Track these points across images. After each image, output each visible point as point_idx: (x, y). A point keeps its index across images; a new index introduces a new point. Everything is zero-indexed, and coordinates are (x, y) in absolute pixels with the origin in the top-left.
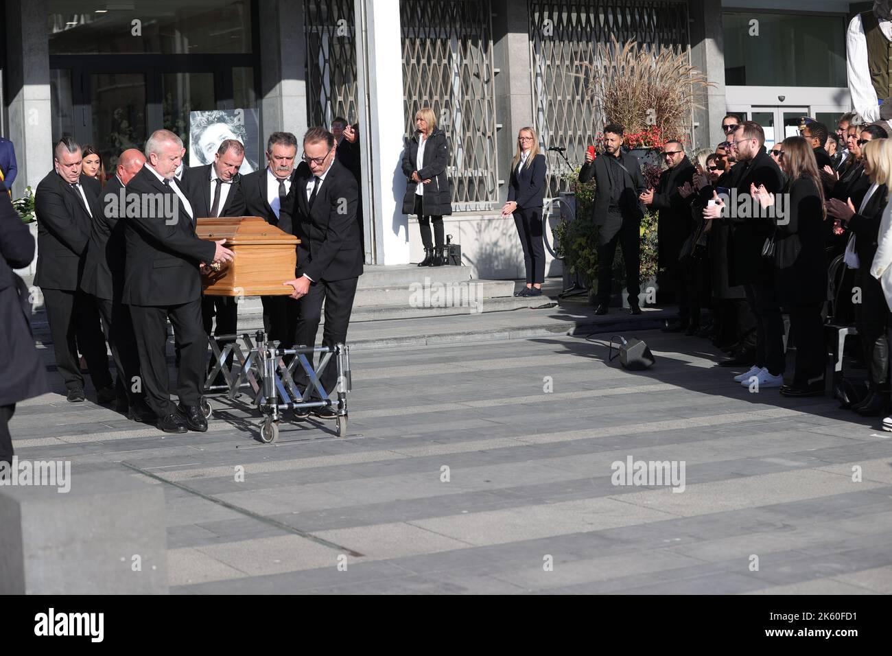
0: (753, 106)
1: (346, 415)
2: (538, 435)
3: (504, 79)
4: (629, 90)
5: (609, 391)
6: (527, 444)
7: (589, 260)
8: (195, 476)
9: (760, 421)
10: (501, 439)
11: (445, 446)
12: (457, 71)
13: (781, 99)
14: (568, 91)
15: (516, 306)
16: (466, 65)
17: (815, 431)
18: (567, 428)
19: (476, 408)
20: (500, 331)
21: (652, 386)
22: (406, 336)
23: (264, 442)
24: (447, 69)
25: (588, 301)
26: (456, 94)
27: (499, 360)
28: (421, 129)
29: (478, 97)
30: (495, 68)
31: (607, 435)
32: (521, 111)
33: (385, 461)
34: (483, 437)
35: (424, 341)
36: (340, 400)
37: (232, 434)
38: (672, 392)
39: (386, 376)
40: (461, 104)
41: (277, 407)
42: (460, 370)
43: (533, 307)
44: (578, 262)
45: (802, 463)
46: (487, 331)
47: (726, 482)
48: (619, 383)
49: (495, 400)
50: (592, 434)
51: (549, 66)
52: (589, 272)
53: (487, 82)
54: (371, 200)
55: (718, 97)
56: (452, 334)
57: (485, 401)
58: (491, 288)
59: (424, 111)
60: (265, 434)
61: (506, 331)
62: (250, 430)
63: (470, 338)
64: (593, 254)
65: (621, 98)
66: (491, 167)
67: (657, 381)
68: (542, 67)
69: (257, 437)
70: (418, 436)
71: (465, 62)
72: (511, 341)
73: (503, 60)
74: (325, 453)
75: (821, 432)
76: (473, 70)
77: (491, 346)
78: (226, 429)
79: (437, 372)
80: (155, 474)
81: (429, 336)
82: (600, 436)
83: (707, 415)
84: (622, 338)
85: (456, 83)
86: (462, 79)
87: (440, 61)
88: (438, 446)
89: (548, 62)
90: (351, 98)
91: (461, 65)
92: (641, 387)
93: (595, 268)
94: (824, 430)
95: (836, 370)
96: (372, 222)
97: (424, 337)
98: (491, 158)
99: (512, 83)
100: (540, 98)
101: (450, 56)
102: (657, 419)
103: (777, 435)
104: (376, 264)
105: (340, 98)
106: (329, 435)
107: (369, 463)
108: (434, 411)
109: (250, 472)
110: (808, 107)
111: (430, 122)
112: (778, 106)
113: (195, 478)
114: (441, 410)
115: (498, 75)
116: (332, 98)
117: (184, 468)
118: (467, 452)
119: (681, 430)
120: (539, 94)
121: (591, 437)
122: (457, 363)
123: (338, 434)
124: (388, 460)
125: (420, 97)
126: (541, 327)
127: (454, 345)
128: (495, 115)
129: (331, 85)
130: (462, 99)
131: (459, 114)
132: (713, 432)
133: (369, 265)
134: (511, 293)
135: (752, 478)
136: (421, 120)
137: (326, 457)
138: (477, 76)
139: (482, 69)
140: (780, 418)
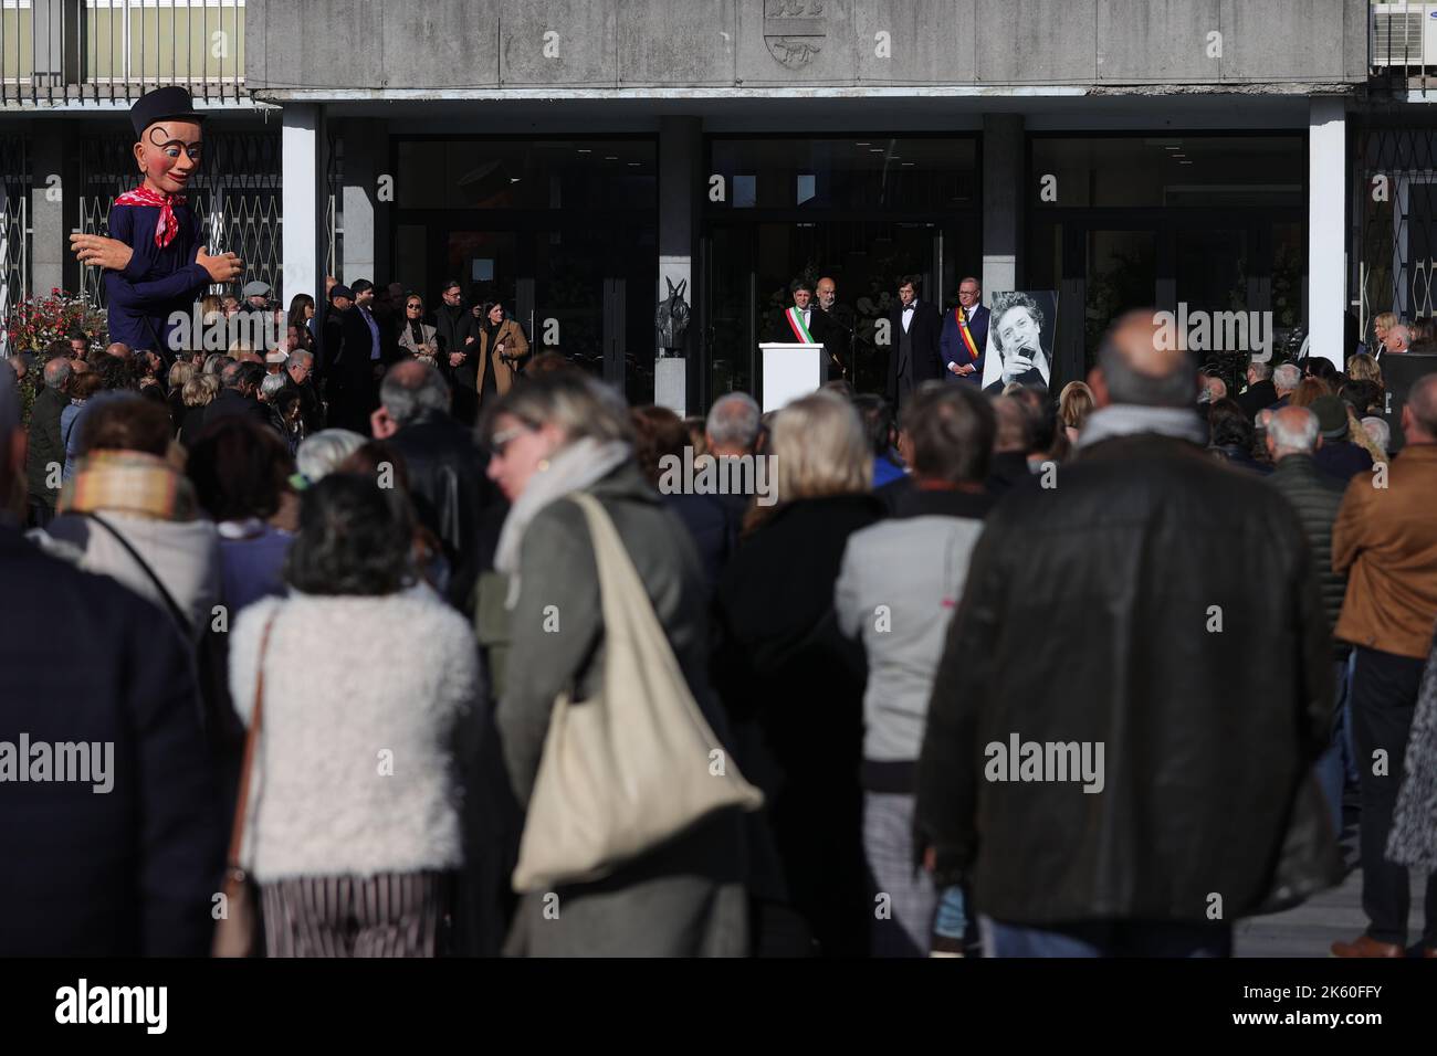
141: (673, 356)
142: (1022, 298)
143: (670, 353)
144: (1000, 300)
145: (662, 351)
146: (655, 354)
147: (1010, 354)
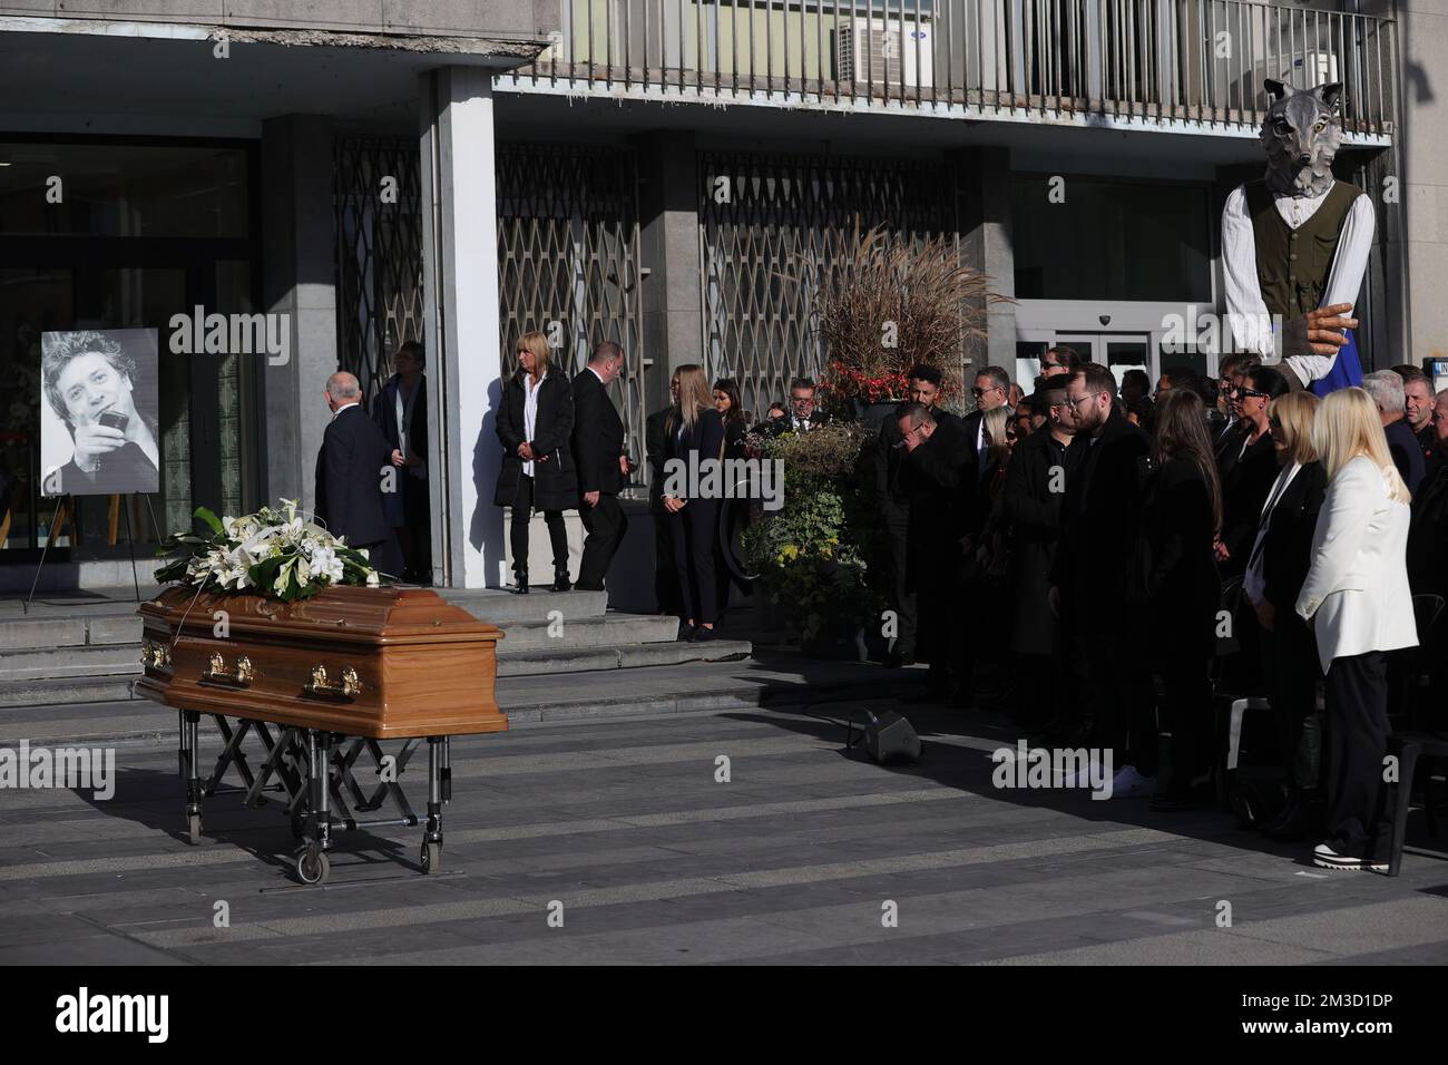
0: (1058, 332)
1: (440, 841)
2: (753, 874)
3: (657, 286)
4: (870, 306)
5: (854, 801)
6: (737, 888)
7: (803, 583)
8: (200, 939)
9: (1110, 850)
10: (693, 881)
11: (602, 891)
12: (580, 272)
13: (1105, 321)
14: (760, 306)
15: (682, 656)
16: (595, 262)
17: (1204, 867)
18: (797, 863)
19: (641, 827)
20: (661, 699)
21: (924, 792)
22: (508, 706)
23: (303, 883)
24: (564, 269)
25: (798, 649)
26: (579, 309)
27: (668, 747)
28: (525, 366)
29: (614, 315)
30: (642, 267)
31: (865, 874)
32: (686, 339)
33: (507, 916)
34: (662, 876)
35: (538, 714)
36: (430, 815)
37: (248, 868)
38: (958, 802)
39: (484, 773)
40: (587, 325)
41: (329, 827)
42: (605, 764)
43: (710, 658)
44: (784, 585)
45: (1192, 921)
46: (639, 698)
47: (1073, 952)
48: (870, 787)
49: (674, 815)
50: (840, 871)
51: (729, 265)
52: (802, 602)
53: (628, 291)
54: (444, 481)
55: (1002, 318)
56: (582, 704)
57: (655, 816)
58: (640, 628)
59: (529, 337)
60: (305, 871)
61: (671, 699)
62: (280, 862)
63: (614, 710)
64: (809, 573)
65: (856, 320)
66: (634, 429)
67: (932, 783)
68: (718, 265)
69: (292, 875)
70: (554, 874)
71: (594, 256)
72: (679, 715)
73: (656, 253)
74: (407, 902)
75: (1212, 868)
76: (606, 270)
77: (649, 724)
78: (239, 859)
79: (567, 767)
80: (133, 935)
81: (546, 707)
82: (854, 874)
83: (1025, 841)
84: (870, 713)
85: (580, 291)
86: (588, 285)
87: (553, 255)
88: (591, 891)
89: (729, 259)
90: (409, 314)
91: (587, 263)
92: (907, 794)
93: (811, 596)
94: (1216, 864)
95: (1229, 767)
96: (444, 517)
97: (538, 707)
98: (634, 413)
99: (671, 291)
100: (714, 317)
101: (571, 247)
102: (942, 847)
103: (1143, 874)
104: (451, 585)
105: (391, 314)
106: (409, 872)
107: (483, 919)
108: (574, 832)
109: (288, 933)
110: (1147, 333)
111: (540, 354)
112: (1099, 333)
113: (200, 943)
114: (585, 831)
115: (648, 279)
116: (378, 313)
117: (180, 926)
118: (640, 902)
119: (984, 866)
120: (713, 308)
121: (840, 876)
122: (597, 752)
123: (424, 869)
124: (512, 915)
125: (521, 313)
126: (728, 693)
127: (589, 721)
128: (641, 345)
129: (376, 295)
130: (589, 317)
131: (583, 342)
132: (1038, 869)
133: (439, 587)
134: (674, 636)
135: (1115, 945)
136: (526, 351)
137: (411, 909)
138: (613, 279)
139: (622, 270)
140: (1143, 845)
142: (96, 341)
144: (55, 343)
147: (85, 424)
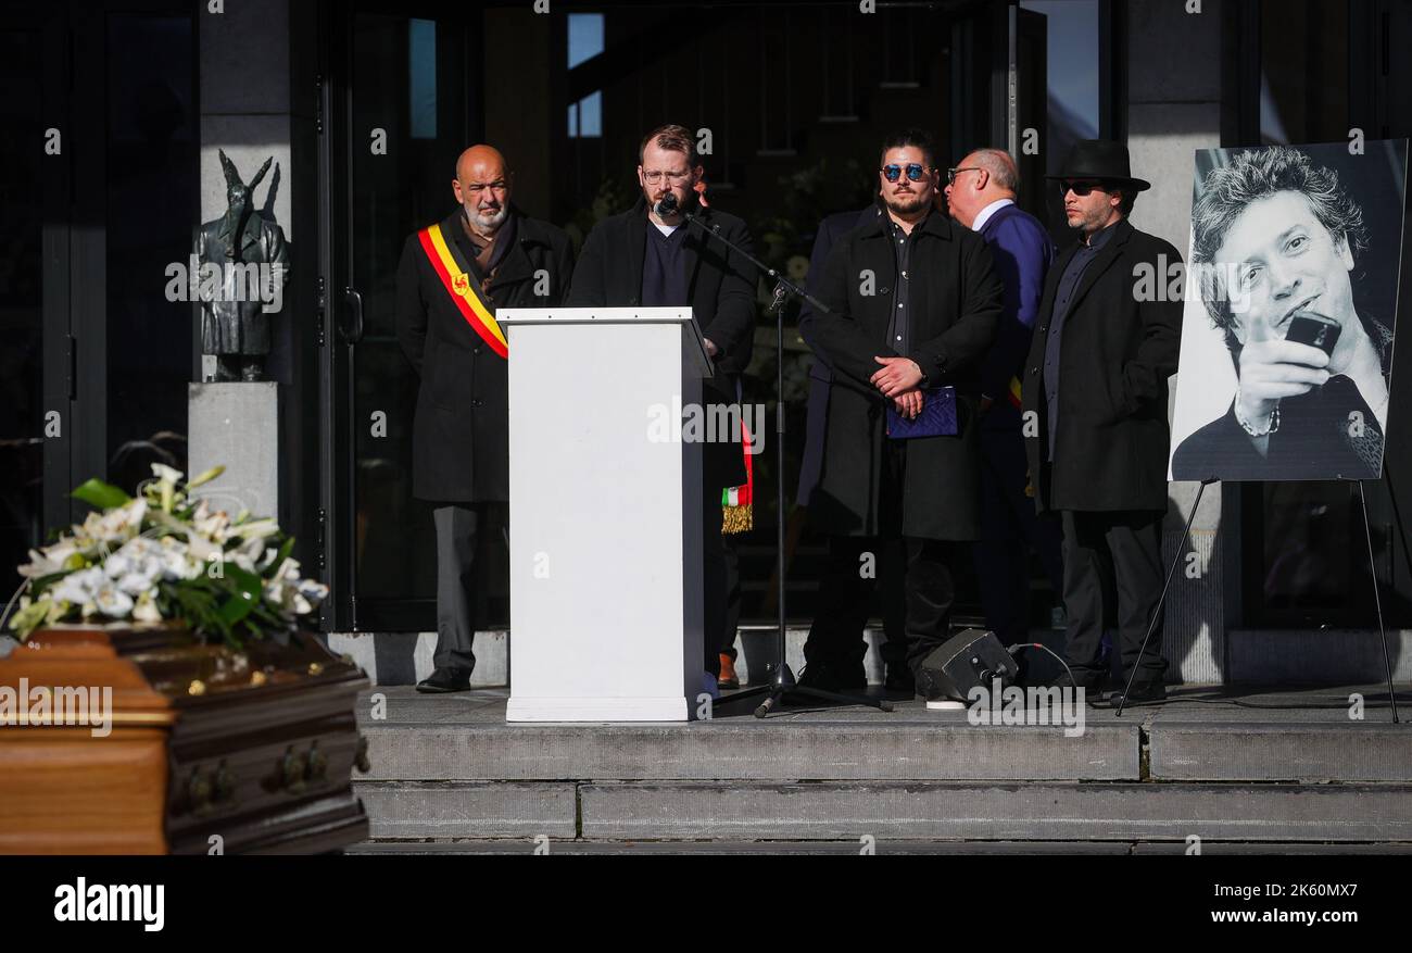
141: (239, 377)
142: (1294, 167)
143: (233, 368)
144: (1220, 173)
145: (210, 365)
146: (191, 373)
147: (1260, 338)
